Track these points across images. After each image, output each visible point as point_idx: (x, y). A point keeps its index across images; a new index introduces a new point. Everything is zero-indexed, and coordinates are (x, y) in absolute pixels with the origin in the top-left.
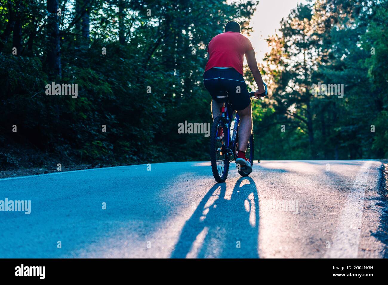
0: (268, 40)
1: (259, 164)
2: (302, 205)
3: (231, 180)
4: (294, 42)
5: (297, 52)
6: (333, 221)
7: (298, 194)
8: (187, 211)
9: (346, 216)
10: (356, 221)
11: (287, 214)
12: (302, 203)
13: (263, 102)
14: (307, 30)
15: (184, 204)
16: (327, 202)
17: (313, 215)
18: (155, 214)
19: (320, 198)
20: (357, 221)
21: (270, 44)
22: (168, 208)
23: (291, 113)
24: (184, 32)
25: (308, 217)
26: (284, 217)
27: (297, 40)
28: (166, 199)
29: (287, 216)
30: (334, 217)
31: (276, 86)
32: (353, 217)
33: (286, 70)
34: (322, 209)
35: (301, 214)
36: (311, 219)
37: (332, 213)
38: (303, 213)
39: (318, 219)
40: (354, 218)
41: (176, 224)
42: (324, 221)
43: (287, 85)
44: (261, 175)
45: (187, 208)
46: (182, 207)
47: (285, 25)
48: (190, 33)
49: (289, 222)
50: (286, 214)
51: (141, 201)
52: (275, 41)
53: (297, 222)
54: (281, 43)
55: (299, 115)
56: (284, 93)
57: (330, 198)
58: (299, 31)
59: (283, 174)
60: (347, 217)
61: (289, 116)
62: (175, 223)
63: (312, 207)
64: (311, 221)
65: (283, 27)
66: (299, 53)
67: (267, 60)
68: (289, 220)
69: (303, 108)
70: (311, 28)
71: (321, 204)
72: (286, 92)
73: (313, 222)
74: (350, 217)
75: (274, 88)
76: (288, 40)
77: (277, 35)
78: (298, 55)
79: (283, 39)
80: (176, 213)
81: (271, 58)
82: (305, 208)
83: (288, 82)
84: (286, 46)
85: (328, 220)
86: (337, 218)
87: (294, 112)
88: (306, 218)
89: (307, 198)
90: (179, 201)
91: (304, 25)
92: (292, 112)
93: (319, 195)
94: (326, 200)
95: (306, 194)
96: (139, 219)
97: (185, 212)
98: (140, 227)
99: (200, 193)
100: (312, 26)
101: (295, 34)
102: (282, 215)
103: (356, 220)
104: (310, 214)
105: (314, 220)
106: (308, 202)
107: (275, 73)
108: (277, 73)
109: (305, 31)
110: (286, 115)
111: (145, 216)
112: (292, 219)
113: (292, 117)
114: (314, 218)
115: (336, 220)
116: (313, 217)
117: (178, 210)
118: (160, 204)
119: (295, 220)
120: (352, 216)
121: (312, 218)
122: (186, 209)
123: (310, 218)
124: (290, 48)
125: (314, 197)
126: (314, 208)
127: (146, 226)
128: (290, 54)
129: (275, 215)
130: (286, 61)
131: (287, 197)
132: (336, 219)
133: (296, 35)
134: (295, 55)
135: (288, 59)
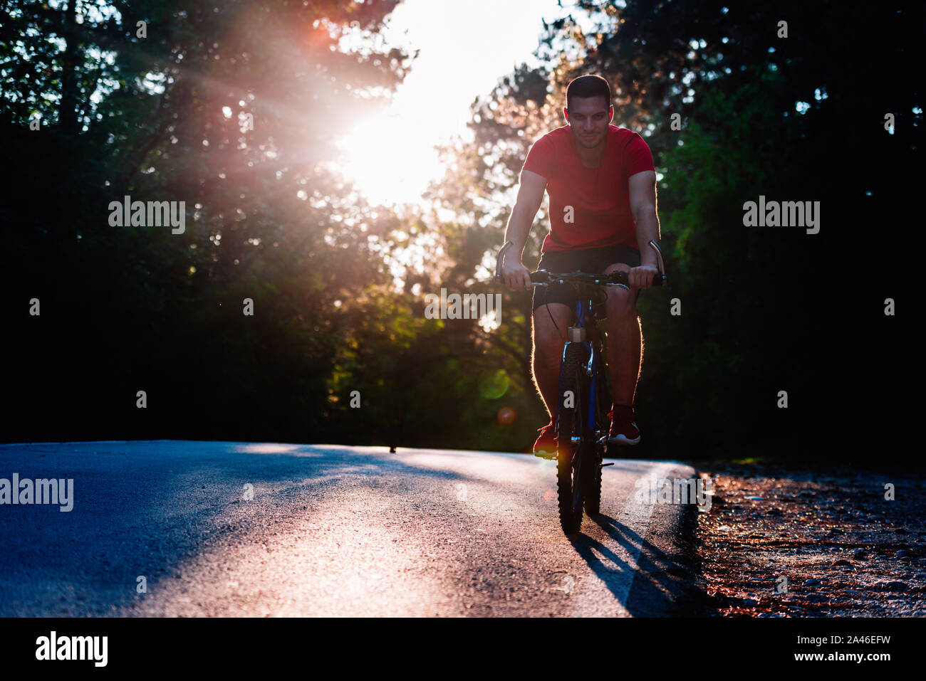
0: (436, 147)
1: (393, 457)
2: (484, 565)
3: (314, 494)
4: (501, 156)
5: (507, 183)
6: (555, 608)
7: (478, 536)
8: (191, 564)
9: (590, 597)
10: (610, 610)
11: (443, 586)
12: (485, 559)
13: (416, 300)
14: (534, 130)
15: (186, 548)
16: (545, 560)
17: (508, 590)
18: (107, 569)
19: (530, 550)
20: (614, 611)
21: (443, 157)
22: (143, 556)
23: (485, 333)
24: (227, 112)
25: (496, 594)
26: (434, 593)
27: (509, 153)
28: (140, 533)
29: (443, 590)
30: (559, 597)
31: (452, 264)
32: (605, 599)
33: (477, 224)
34: (533, 577)
35: (479, 587)
36: (501, 601)
37: (555, 588)
38: (484, 584)
39: (519, 600)
40: (609, 602)
41: (158, 596)
42: (532, 607)
43: (479, 262)
44: (391, 484)
45: (190, 557)
46: (181, 555)
47: (481, 113)
48: (242, 117)
49: (444, 605)
50: (442, 583)
51: (77, 535)
52: (455, 150)
53: (465, 605)
54: (468, 158)
55: (504, 338)
56: (470, 282)
57: (555, 549)
58: (515, 131)
59: (447, 485)
60: (591, 600)
61: (478, 341)
62: (154, 595)
63: (510, 571)
64: (501, 605)
65: (478, 119)
66: (511, 186)
67: (432, 196)
68: (447, 599)
69: (515, 323)
70: (543, 125)
71: (532, 565)
72: (477, 279)
73: (505, 608)
74: (598, 599)
75: (447, 269)
76: (487, 151)
77: (459, 137)
78: (509, 191)
79: (474, 147)
80: (162, 570)
81: (441, 193)
82: (491, 573)
83: (483, 255)
84: (482, 167)
85: (544, 604)
86: (566, 599)
87: (493, 332)
88: (489, 596)
89: (498, 545)
90: (173, 538)
91: (527, 117)
92: (487, 330)
93: (529, 542)
94: (545, 556)
95: (498, 536)
96: (64, 579)
97: (185, 567)
98: (63, 600)
99: (230, 522)
100: (547, 121)
101: (504, 137)
102: (430, 585)
103: (613, 607)
104: (500, 588)
105: (509, 604)
106: (500, 557)
107: (449, 232)
108: (454, 230)
109: (529, 130)
110: (472, 337)
111: (82, 572)
112: (455, 598)
113: (488, 344)
114: (508, 598)
115: (563, 606)
116: (508, 595)
117: (168, 561)
118: (124, 543)
119: (461, 599)
120: (603, 598)
121: (505, 597)
122: (189, 560)
123: (500, 597)
124: (491, 172)
125: (518, 546)
126: (512, 574)
127: (79, 599)
128: (491, 186)
129: (414, 586)
130: (478, 202)
131: (449, 541)
132: (563, 602)
133: (508, 140)
134: (503, 189)
135: (485, 198)
